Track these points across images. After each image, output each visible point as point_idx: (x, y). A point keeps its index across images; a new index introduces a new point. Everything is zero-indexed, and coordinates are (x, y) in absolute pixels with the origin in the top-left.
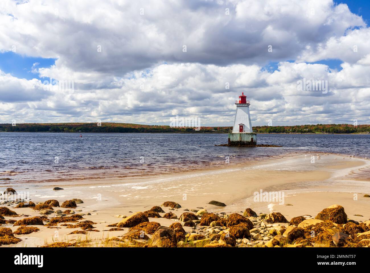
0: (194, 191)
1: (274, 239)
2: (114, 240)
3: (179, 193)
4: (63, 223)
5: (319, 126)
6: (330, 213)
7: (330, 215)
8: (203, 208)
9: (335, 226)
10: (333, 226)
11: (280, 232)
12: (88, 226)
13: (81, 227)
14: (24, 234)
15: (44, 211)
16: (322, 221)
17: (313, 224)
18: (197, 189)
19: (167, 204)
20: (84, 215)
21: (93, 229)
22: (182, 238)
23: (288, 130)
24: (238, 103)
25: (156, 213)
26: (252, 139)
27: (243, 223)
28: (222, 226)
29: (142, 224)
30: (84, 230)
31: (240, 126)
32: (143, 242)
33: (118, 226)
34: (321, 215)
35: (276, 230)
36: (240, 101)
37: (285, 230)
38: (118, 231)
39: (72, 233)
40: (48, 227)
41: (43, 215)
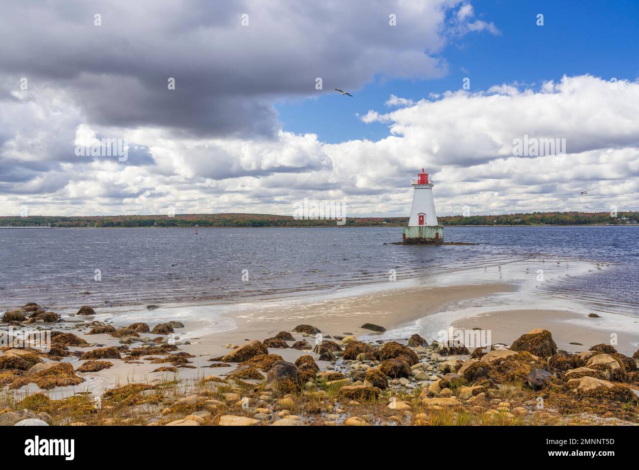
0: (344, 310)
1: (443, 379)
2: (213, 380)
3: (322, 313)
4: (148, 356)
5: (536, 215)
6: (531, 341)
7: (530, 344)
8: (351, 334)
9: (535, 360)
10: (532, 360)
11: (454, 369)
12: (182, 360)
13: (172, 362)
14: (91, 371)
15: (125, 339)
16: (516, 353)
17: (503, 357)
18: (348, 306)
19: (300, 329)
20: (180, 344)
21: (188, 365)
22: (311, 378)
23: (491, 221)
24: (417, 183)
25: (282, 341)
26: (437, 234)
27: (403, 356)
28: (373, 360)
29: (256, 358)
30: (174, 367)
31: (420, 217)
32: (254, 383)
33: (223, 361)
34: (518, 343)
35: (449, 366)
36: (418, 181)
37: (461, 366)
38: (223, 367)
39: (156, 371)
40: (126, 362)
41: (123, 345)
